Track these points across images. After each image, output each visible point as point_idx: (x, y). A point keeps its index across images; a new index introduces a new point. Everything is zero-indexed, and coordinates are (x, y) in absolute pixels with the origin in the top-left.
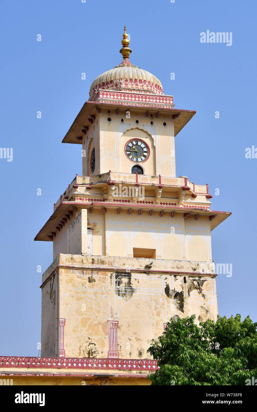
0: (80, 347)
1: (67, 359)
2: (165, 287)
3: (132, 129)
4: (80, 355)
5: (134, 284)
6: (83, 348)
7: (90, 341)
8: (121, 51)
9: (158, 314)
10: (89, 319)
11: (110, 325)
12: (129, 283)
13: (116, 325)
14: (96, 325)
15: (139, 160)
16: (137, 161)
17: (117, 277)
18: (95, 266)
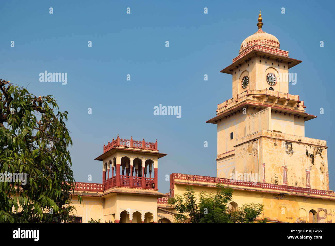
0: (272, 178)
1: (267, 184)
2: (306, 151)
3: (270, 68)
4: (271, 182)
5: (293, 149)
6: (273, 179)
7: (275, 176)
8: (257, 25)
9: (303, 165)
10: (275, 164)
11: (283, 169)
12: (291, 148)
13: (286, 168)
14: (278, 168)
15: (272, 84)
16: (271, 85)
17: (286, 144)
18: (277, 137)
